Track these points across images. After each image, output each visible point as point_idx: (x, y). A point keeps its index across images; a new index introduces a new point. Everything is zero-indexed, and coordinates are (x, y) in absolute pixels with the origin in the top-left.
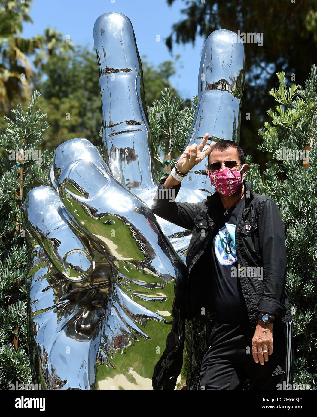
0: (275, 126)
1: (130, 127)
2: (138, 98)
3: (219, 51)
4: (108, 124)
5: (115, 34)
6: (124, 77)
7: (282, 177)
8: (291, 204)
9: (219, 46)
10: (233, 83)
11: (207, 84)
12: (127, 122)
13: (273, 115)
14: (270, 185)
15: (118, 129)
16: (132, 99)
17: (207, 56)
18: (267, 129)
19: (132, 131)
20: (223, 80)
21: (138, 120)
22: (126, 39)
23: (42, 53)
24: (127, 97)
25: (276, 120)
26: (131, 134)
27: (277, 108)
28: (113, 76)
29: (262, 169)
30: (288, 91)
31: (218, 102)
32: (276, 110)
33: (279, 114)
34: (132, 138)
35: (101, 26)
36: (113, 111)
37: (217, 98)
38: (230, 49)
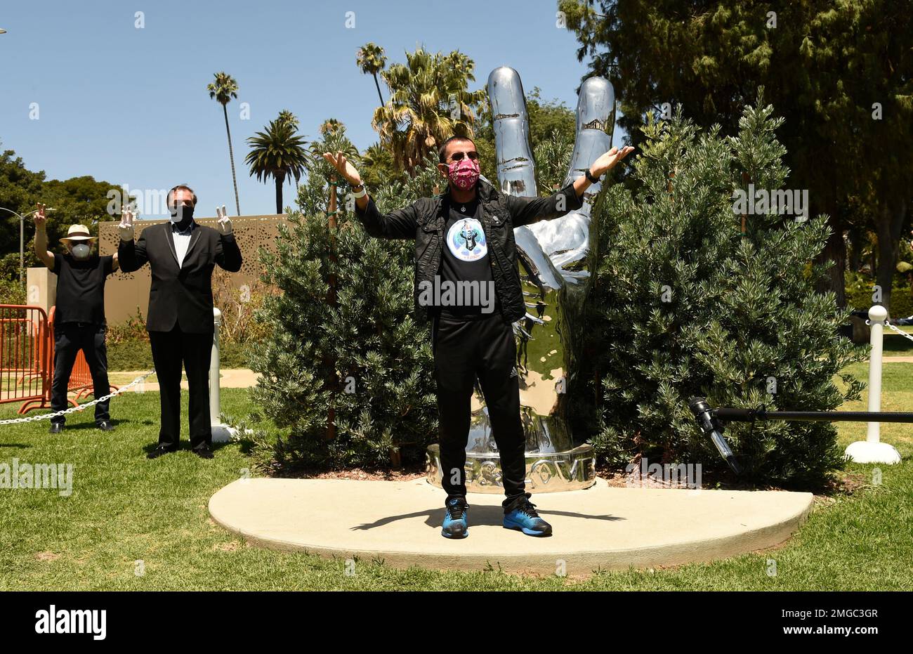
0: (645, 157)
1: (519, 163)
2: (525, 139)
3: (593, 95)
4: (500, 161)
5: (505, 85)
6: (514, 121)
7: (650, 201)
8: (656, 224)
9: (592, 91)
10: (605, 122)
11: (583, 125)
12: (516, 159)
13: (644, 148)
14: (641, 207)
15: (509, 165)
16: (520, 139)
17: (583, 100)
18: (638, 160)
19: (521, 166)
20: (596, 120)
21: (525, 157)
22: (514, 89)
23: (483, 104)
24: (515, 136)
25: (646, 152)
26: (521, 169)
27: (647, 142)
28: (504, 121)
29: (634, 194)
30: (656, 127)
31: (592, 139)
32: (646, 144)
33: (648, 147)
34: (521, 172)
35: (493, 80)
36: (505, 150)
37: (591, 136)
38: (601, 93)
